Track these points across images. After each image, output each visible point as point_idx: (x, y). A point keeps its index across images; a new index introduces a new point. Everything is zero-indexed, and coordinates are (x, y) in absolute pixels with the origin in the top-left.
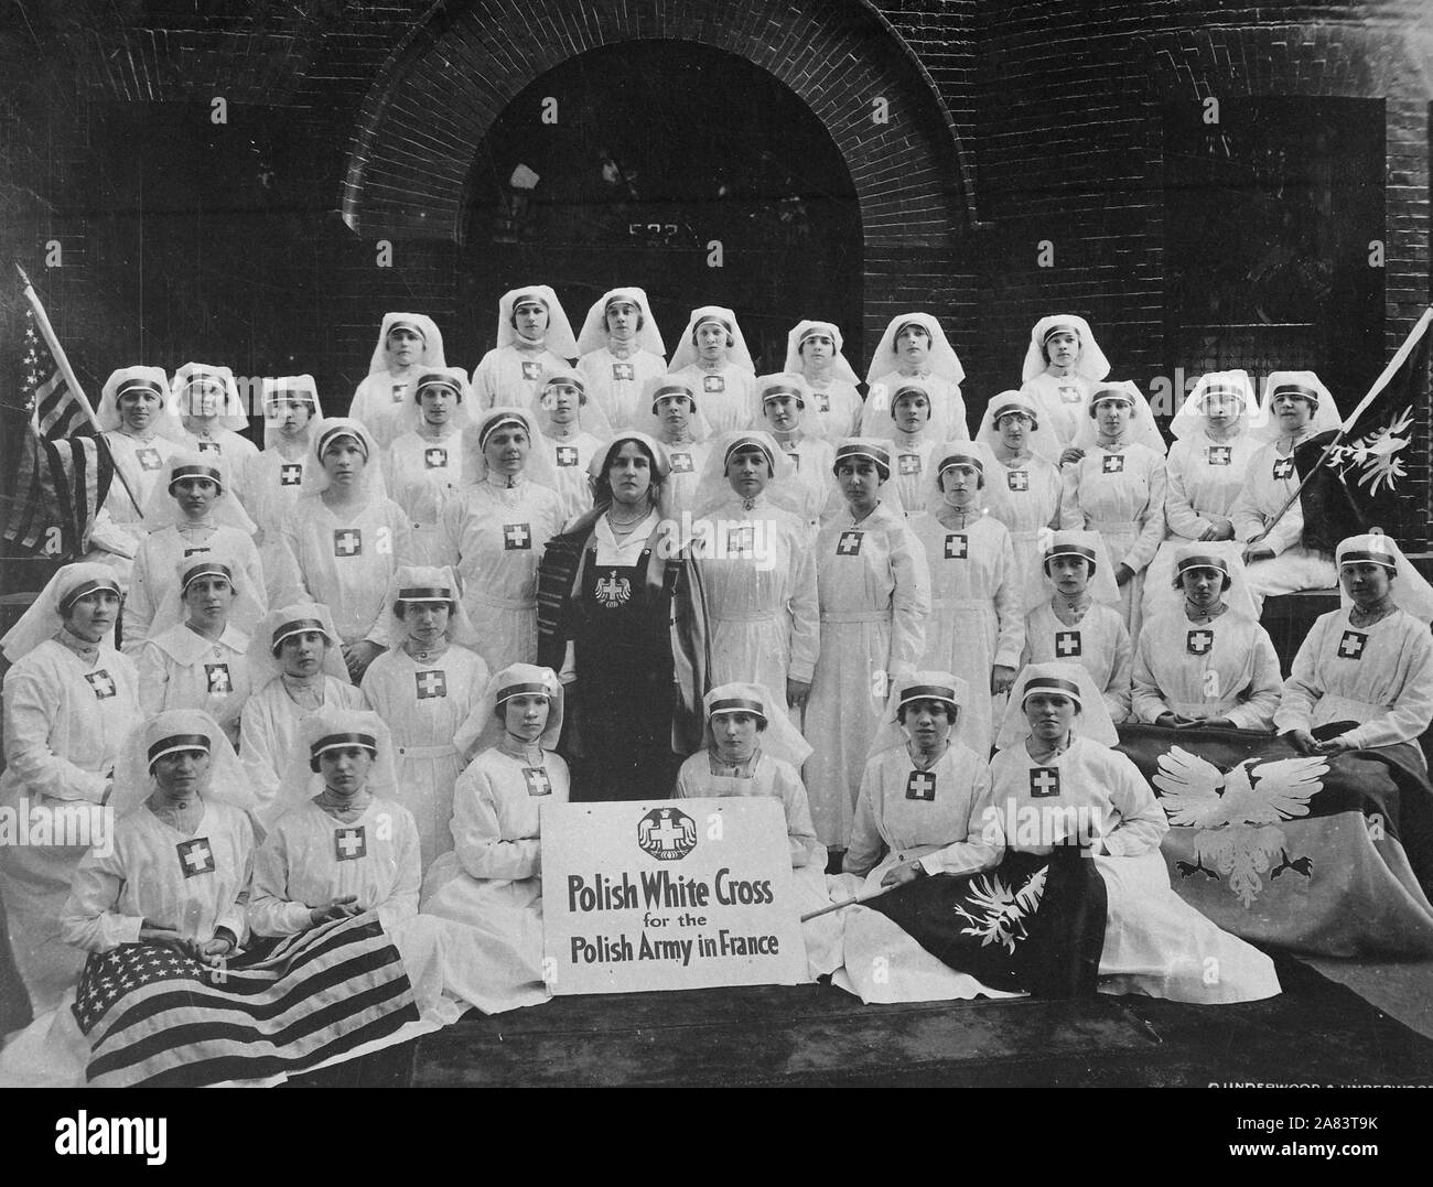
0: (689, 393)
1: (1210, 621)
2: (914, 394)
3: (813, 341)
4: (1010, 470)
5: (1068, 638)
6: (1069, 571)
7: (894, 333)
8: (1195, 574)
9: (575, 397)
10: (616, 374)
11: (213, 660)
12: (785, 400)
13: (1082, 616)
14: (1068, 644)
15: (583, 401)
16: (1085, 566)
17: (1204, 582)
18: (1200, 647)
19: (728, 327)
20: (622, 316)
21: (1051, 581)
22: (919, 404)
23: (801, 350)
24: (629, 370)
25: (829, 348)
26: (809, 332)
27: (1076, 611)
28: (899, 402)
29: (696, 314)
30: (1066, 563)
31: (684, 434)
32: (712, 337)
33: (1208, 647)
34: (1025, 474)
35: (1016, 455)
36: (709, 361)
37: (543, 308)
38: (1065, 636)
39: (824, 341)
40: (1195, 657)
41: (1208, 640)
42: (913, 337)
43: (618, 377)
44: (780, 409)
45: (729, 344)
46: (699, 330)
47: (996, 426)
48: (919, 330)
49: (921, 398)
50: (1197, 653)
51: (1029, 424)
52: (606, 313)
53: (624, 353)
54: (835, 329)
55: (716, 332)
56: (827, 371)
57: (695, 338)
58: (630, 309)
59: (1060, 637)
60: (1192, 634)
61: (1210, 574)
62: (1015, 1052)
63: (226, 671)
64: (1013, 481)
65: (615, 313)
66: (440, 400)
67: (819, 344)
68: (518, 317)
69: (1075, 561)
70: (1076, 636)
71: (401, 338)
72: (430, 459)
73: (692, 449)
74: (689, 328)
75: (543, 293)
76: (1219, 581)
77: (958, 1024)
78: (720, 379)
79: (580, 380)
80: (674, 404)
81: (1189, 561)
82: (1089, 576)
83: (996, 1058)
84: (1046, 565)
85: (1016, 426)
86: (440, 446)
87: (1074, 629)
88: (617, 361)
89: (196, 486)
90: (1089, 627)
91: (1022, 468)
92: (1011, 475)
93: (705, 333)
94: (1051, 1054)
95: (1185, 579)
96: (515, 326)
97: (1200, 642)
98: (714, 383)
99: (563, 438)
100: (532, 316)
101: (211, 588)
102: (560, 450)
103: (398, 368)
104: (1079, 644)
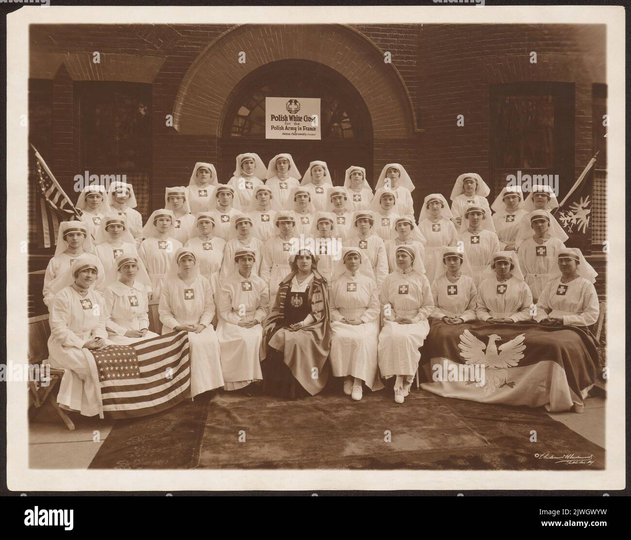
0: (308, 194)
1: (505, 281)
2: (389, 196)
3: (355, 174)
4: (433, 224)
5: (452, 288)
6: (453, 263)
7: (386, 171)
8: (500, 263)
9: (268, 196)
10: (281, 186)
11: (131, 295)
12: (340, 198)
13: (458, 279)
14: (452, 290)
15: (271, 197)
16: (459, 261)
17: (503, 267)
18: (502, 291)
19: (324, 168)
20: (282, 165)
21: (446, 266)
22: (390, 200)
23: (350, 177)
24: (286, 185)
25: (361, 177)
26: (354, 170)
27: (455, 277)
28: (383, 199)
29: (312, 163)
30: (452, 259)
31: (305, 209)
32: (318, 172)
33: (505, 291)
34: (439, 225)
35: (436, 218)
36: (316, 182)
37: (253, 162)
38: (451, 287)
39: (360, 174)
40: (500, 295)
41: (505, 288)
42: (393, 173)
43: (281, 188)
44: (339, 201)
45: (325, 175)
46: (313, 170)
47: (428, 207)
48: (395, 170)
49: (391, 197)
50: (501, 293)
51: (441, 205)
52: (276, 163)
53: (283, 179)
54: (364, 170)
55: (320, 171)
56: (360, 185)
57: (311, 173)
58: (286, 162)
59: (449, 287)
60: (499, 286)
61: (506, 263)
62: (432, 448)
63: (136, 298)
64: (434, 228)
65: (280, 163)
66: (226, 197)
67: (357, 175)
68: (244, 165)
69: (455, 259)
70: (455, 287)
71: (202, 173)
72: (223, 219)
73: (308, 215)
74: (309, 169)
75: (253, 156)
76: (509, 266)
77: (410, 437)
78: (322, 188)
79: (270, 189)
80: (303, 198)
81: (498, 258)
82: (460, 264)
83: (424, 450)
84: (444, 260)
85: (435, 206)
86: (227, 214)
87: (455, 284)
88: (281, 182)
89: (116, 227)
90: (461, 284)
91: (438, 223)
92: (434, 226)
93: (316, 171)
94: (447, 449)
95: (496, 265)
96: (242, 168)
97: (502, 289)
98: (319, 190)
99: (264, 211)
100: (250, 165)
101: (131, 267)
102: (262, 216)
103: (201, 184)
104: (457, 290)
